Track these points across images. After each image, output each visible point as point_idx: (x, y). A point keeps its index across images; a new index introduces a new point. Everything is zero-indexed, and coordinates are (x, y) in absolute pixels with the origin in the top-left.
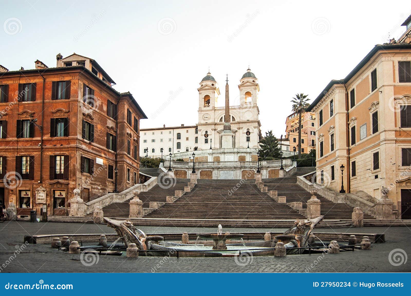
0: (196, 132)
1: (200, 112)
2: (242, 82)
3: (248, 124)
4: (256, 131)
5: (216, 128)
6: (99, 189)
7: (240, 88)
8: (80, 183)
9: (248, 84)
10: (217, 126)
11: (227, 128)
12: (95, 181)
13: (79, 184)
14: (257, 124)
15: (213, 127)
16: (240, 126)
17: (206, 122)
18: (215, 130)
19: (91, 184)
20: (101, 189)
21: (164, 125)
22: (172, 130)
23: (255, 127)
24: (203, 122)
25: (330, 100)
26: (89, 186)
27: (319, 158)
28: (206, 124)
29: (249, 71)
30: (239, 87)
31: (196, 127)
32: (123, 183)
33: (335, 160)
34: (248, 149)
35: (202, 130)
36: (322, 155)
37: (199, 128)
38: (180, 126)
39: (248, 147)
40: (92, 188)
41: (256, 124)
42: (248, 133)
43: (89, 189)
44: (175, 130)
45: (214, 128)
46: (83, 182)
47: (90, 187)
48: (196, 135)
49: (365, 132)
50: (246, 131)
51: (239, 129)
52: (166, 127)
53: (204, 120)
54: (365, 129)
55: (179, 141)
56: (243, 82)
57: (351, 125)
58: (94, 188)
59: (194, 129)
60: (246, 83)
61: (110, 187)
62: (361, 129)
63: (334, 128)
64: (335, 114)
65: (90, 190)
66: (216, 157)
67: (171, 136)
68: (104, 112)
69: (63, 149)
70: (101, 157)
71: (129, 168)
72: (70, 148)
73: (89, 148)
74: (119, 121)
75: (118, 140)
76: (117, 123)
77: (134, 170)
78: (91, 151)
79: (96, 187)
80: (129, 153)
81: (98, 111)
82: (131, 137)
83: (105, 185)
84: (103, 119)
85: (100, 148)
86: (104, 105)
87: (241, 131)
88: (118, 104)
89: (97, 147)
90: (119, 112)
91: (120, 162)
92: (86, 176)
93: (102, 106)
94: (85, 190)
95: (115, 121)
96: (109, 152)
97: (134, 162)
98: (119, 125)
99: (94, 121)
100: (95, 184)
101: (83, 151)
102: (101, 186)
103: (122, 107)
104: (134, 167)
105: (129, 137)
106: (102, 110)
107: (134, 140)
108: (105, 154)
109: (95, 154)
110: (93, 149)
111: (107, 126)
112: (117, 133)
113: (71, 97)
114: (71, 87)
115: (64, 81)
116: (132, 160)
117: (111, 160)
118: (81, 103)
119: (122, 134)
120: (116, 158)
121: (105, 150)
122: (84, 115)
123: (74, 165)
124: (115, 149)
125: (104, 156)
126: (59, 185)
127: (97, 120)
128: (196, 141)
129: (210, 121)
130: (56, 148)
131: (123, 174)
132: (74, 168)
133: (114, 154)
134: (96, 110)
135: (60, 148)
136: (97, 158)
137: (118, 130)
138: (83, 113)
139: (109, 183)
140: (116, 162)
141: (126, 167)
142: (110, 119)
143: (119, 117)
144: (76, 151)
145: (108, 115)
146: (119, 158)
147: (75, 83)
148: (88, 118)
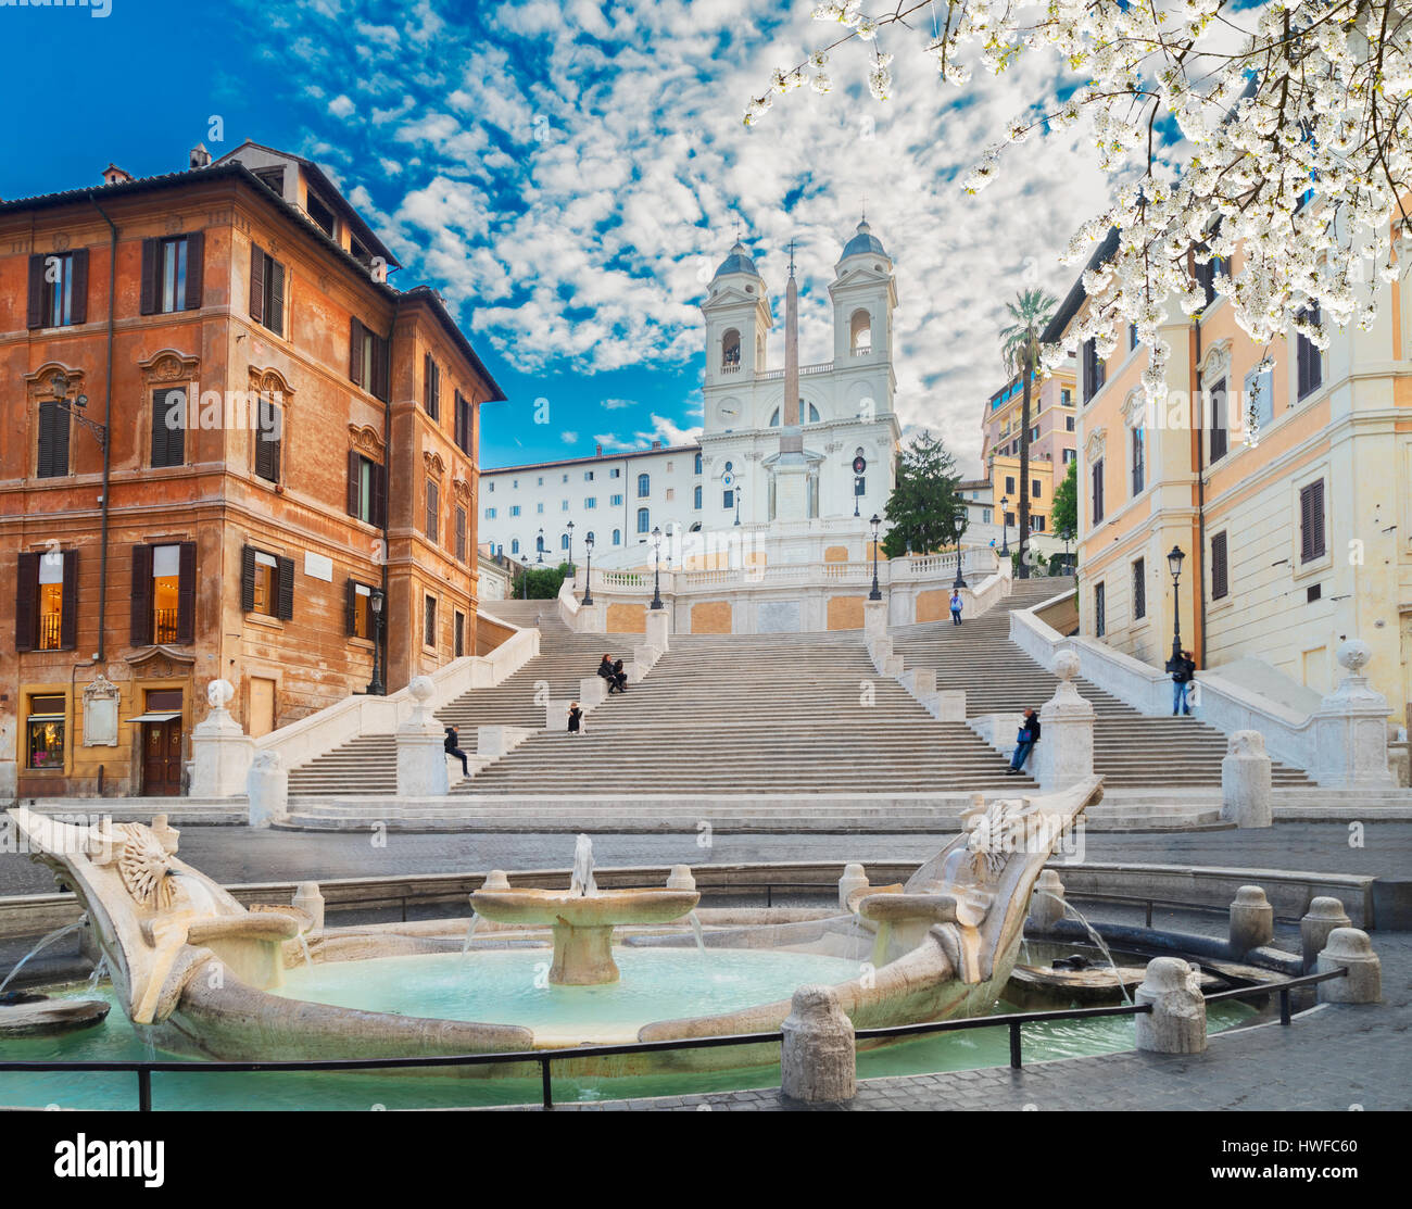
1: (709, 394)
2: (840, 271)
3: (857, 430)
5: (760, 450)
6: (315, 681)
7: (838, 295)
8: (235, 655)
9: (860, 279)
10: (761, 443)
11: (791, 447)
12: (298, 647)
13: (232, 662)
15: (748, 446)
16: (834, 440)
18: (756, 457)
19: (284, 659)
20: (327, 680)
23: (881, 442)
26: (276, 667)
29: (862, 231)
30: (832, 292)
32: (406, 655)
34: (856, 522)
35: (717, 457)
36: (1099, 515)
37: (706, 451)
39: (857, 514)
40: (287, 676)
42: (859, 463)
43: (274, 681)
45: (752, 450)
46: (251, 652)
47: (277, 674)
48: (697, 480)
50: (852, 456)
55: (643, 503)
56: (846, 272)
58: (296, 678)
59: (689, 458)
60: (853, 276)
61: (360, 672)
65: (279, 686)
66: (754, 555)
68: (336, 365)
69: (179, 519)
70: (324, 551)
71: (434, 596)
72: (203, 509)
73: (277, 510)
74: (396, 403)
75: (392, 483)
76: (388, 415)
77: (456, 603)
78: (285, 524)
79: (301, 672)
80: (432, 534)
81: (313, 361)
82: (441, 471)
83: (339, 663)
84: (333, 394)
85: (319, 513)
86: (335, 337)
87: (837, 455)
88: (391, 335)
89: (309, 509)
90: (396, 365)
91: (399, 571)
92: (261, 628)
93: (329, 341)
94: (256, 686)
95: (384, 405)
96: (355, 529)
97: (453, 573)
98: (395, 419)
99: (297, 399)
100: (300, 661)
101: (249, 524)
102: (323, 666)
103: (406, 349)
104: (455, 592)
105: (435, 471)
106: (328, 356)
107: (456, 484)
108: (342, 539)
109: (300, 537)
110: (291, 516)
111: (350, 422)
112: (389, 454)
113: (205, 299)
114: (206, 260)
115: (183, 237)
116: (446, 562)
117: (367, 562)
118: (242, 322)
119: (404, 456)
120: (385, 554)
121: (340, 523)
122: (253, 373)
123: (213, 583)
124: (379, 519)
125: (337, 544)
126: (162, 669)
127: (308, 396)
128: (698, 502)
129: (741, 426)
130: (153, 515)
131: (408, 619)
132: (215, 596)
133: (377, 537)
134: (306, 356)
135: (167, 514)
136: (307, 553)
137: (392, 440)
138: (250, 367)
139: (357, 656)
140: (385, 571)
141: (419, 591)
142: (364, 399)
143: (396, 389)
144: (221, 522)
145: (351, 379)
146: (395, 554)
147: (218, 241)
148: (270, 390)
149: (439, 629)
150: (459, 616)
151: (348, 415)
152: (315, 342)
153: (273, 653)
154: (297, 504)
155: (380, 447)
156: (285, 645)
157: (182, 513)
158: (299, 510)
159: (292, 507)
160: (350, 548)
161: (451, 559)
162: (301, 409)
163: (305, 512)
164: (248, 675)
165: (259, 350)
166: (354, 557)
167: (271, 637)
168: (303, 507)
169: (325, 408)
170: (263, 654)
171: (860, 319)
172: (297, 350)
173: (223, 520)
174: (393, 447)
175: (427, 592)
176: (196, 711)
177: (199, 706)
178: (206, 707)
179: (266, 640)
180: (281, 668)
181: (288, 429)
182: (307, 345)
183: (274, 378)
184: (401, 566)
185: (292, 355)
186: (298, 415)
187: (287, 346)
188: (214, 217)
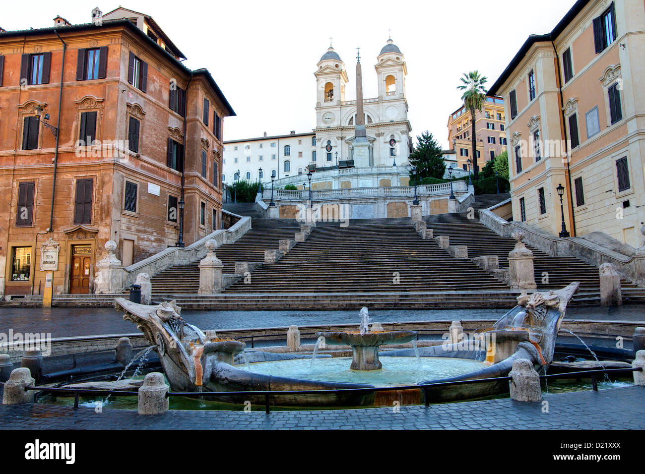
0: (314, 144)
1: (319, 111)
2: (380, 60)
3: (391, 127)
4: (404, 138)
5: (344, 135)
6: (151, 241)
7: (378, 70)
8: (117, 229)
9: (390, 63)
10: (344, 132)
11: (361, 134)
12: (144, 226)
13: (116, 232)
14: (405, 126)
15: (339, 133)
16: (380, 131)
17: (329, 126)
18: (342, 138)
19: (138, 231)
20: (157, 240)
21: (265, 134)
22: (276, 141)
23: (402, 133)
24: (323, 126)
25: (528, 71)
26: (135, 234)
28: (329, 129)
29: (390, 43)
30: (376, 68)
31: (313, 135)
32: (192, 229)
35: (323, 138)
36: (520, 169)
37: (318, 136)
38: (289, 133)
39: (394, 165)
40: (139, 239)
41: (404, 128)
42: (392, 141)
43: (133, 241)
44: (281, 140)
45: (340, 135)
46: (124, 228)
47: (135, 238)
48: (313, 148)
49: (596, 123)
50: (388, 139)
51: (379, 135)
52: (268, 135)
53: (326, 123)
54: (595, 118)
55: (287, 158)
56: (382, 60)
57: (567, 112)
58: (143, 239)
59: (310, 138)
60: (387, 61)
61: (171, 237)
62: (588, 118)
63: (538, 119)
64: (539, 94)
65: (136, 243)
67: (275, 151)
68: (163, 102)
69: (92, 169)
70: (157, 183)
71: (205, 202)
72: (104, 164)
73: (137, 165)
74: (189, 117)
75: (186, 152)
76: (185, 123)
77: (214, 205)
78: (140, 170)
79: (145, 237)
80: (204, 175)
81: (154, 100)
82: (208, 147)
83: (162, 233)
84: (162, 114)
85: (155, 166)
86: (163, 90)
87: (381, 139)
88: (187, 89)
89: (150, 164)
90: (189, 102)
91: (189, 191)
92: (129, 217)
93: (160, 91)
94: (126, 243)
95: (183, 118)
96: (170, 172)
97: (212, 192)
98: (188, 125)
99: (147, 117)
100: (145, 232)
101: (125, 171)
102: (155, 234)
103: (194, 95)
104: (213, 200)
105: (205, 147)
106: (160, 98)
107: (214, 152)
108: (164, 177)
109: (146, 176)
110: (143, 167)
111: (169, 126)
112: (185, 139)
113: (108, 74)
114: (109, 58)
115: (98, 48)
116: (210, 187)
117: (175, 187)
118: (124, 84)
119: (192, 140)
120: (183, 183)
121: (164, 170)
122: (128, 106)
123: (108, 197)
124: (180, 168)
125: (162, 179)
126: (81, 235)
127: (151, 115)
128: (314, 158)
129: (335, 124)
130: (80, 167)
131: (194, 213)
132: (109, 203)
133: (179, 176)
134: (151, 98)
135: (86, 166)
136: (149, 183)
137: (187, 133)
138: (127, 103)
139: (170, 230)
140: (183, 191)
141: (198, 200)
142: (174, 116)
143: (189, 111)
144: (112, 170)
145: (170, 108)
146: (187, 183)
147: (114, 51)
148: (135, 113)
149: (206, 217)
150: (215, 211)
151: (168, 123)
152: (155, 92)
153: (133, 229)
154: (145, 162)
155: (181, 136)
156: (139, 224)
157: (94, 166)
158: (146, 165)
159: (143, 163)
160: (168, 181)
161: (212, 185)
162: (148, 121)
163: (148, 165)
164: (122, 238)
165: (131, 96)
166: (169, 185)
167: (133, 221)
168: (148, 163)
169: (158, 120)
170: (129, 228)
171: (390, 79)
172: (147, 96)
173: (114, 169)
174: (187, 136)
175: (201, 200)
176: (98, 255)
177: (99, 252)
178: (103, 253)
179: (130, 222)
180: (137, 235)
181: (142, 130)
182: (151, 93)
183: (137, 107)
184: (191, 189)
185: (145, 98)
186: (147, 123)
187: (143, 94)
188: (113, 41)
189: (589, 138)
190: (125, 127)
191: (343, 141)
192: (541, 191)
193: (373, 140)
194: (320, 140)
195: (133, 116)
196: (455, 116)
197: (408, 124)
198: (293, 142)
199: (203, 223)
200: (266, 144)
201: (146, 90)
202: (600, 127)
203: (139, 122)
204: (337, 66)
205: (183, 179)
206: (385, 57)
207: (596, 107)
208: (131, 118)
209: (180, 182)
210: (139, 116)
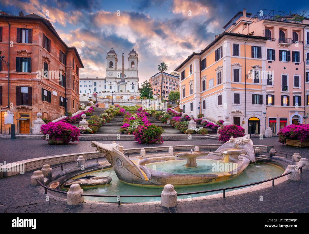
0: (105, 82)
1: (107, 71)
2: (130, 55)
3: (132, 79)
5: (116, 81)
6: (55, 113)
7: (129, 59)
8: (41, 108)
9: (133, 57)
10: (116, 79)
11: (123, 81)
12: (52, 107)
13: (41, 109)
14: (137, 79)
15: (114, 80)
16: (129, 80)
17: (111, 77)
18: (115, 82)
19: (49, 109)
20: (57, 113)
21: (87, 77)
22: (91, 80)
23: (136, 82)
24: (109, 76)
25: (190, 65)
26: (48, 111)
27: (181, 98)
28: (111, 78)
29: (133, 50)
30: (128, 58)
31: (105, 80)
32: (70, 110)
33: (193, 99)
34: (135, 93)
35: (109, 81)
36: (184, 96)
37: (107, 80)
38: (96, 78)
39: (135, 92)
40: (50, 112)
41: (137, 80)
42: (133, 84)
43: (48, 113)
44: (93, 80)
45: (115, 80)
46: (44, 108)
47: (48, 112)
48: (105, 84)
49: (212, 84)
50: (131, 83)
51: (128, 82)
52: (88, 78)
53: (110, 75)
54: (212, 82)
55: (95, 87)
56: (130, 56)
57: (202, 79)
58: (51, 113)
59: (104, 81)
60: (132, 56)
61: (62, 112)
62: (210, 82)
63: (193, 81)
64: (194, 73)
65: (49, 114)
66: (118, 97)
67: (91, 84)
68: (57, 58)
69: (28, 82)
70: (56, 91)
71: (74, 100)
72: (33, 81)
73: (48, 83)
74: (67, 66)
75: (67, 80)
76: (66, 68)
77: (77, 101)
78: (49, 85)
79: (52, 112)
80: (74, 89)
81: (53, 56)
82: (75, 79)
83: (58, 111)
84: (57, 63)
85: (55, 84)
86: (57, 53)
87: (129, 83)
88: (66, 54)
89: (53, 83)
90: (67, 60)
91: (68, 95)
92: (45, 104)
93: (56, 54)
94: (45, 114)
95: (65, 66)
96: (61, 87)
97: (76, 96)
98: (67, 69)
99: (51, 63)
100: (52, 110)
101: (43, 85)
102: (56, 111)
103: (70, 57)
104: (77, 99)
105: (74, 79)
106: (56, 56)
107: (77, 81)
108: (59, 89)
109: (52, 88)
110: (50, 84)
111: (60, 68)
112: (66, 75)
113: (33, 42)
114: (33, 34)
115: (27, 29)
116: (75, 94)
117: (63, 93)
118: (41, 47)
119: (69, 75)
120: (66, 92)
121: (59, 86)
122: (43, 57)
123: (36, 95)
124: (65, 85)
125: (58, 90)
126: (24, 110)
127: (53, 63)
128: (105, 88)
129: (113, 76)
130: (21, 81)
131: (71, 103)
132: (37, 97)
133: (64, 89)
134: (52, 55)
135: (25, 81)
136: (53, 91)
137: (67, 72)
138: (43, 56)
139: (62, 109)
140: (66, 95)
141: (72, 99)
142: (62, 64)
143: (67, 64)
144: (38, 84)
145: (60, 61)
146: (68, 92)
147: (36, 32)
148: (46, 61)
149: (75, 106)
150: (77, 103)
151: (59, 67)
152: (54, 53)
153: (47, 108)
154: (51, 82)
155: (64, 73)
156: (49, 107)
157: (29, 81)
158: (51, 83)
159: (50, 82)
160: (60, 90)
161: (76, 94)
162: (51, 65)
163: (52, 83)
164: (43, 112)
165: (44, 53)
166: (61, 92)
167: (47, 105)
168: (52, 82)
169: (56, 65)
170: (46, 108)
171: (133, 63)
172: (51, 54)
173: (38, 83)
174: (67, 74)
175: (73, 99)
176: (33, 118)
177: (33, 117)
178: (35, 117)
179: (46, 106)
180: (49, 111)
181: (49, 68)
182: (52, 53)
183: (47, 58)
184: (69, 94)
185: (50, 55)
186: (51, 66)
187: (49, 53)
188: (35, 27)
189: (209, 88)
190: (42, 66)
191: (116, 83)
192: (192, 104)
193: (126, 83)
194: (107, 81)
195: (45, 62)
196: (152, 78)
197: (138, 79)
198: (97, 82)
199: (74, 108)
200: (88, 81)
201: (50, 52)
202: (213, 85)
203: (48, 65)
204: (114, 56)
205: (66, 90)
206: (131, 55)
207: (213, 79)
208: (45, 63)
209: (64, 91)
210: (48, 62)
